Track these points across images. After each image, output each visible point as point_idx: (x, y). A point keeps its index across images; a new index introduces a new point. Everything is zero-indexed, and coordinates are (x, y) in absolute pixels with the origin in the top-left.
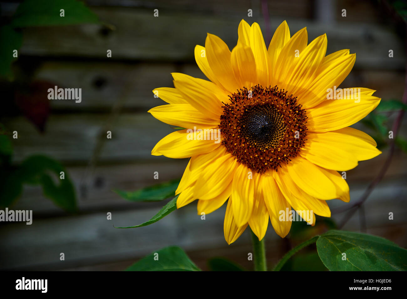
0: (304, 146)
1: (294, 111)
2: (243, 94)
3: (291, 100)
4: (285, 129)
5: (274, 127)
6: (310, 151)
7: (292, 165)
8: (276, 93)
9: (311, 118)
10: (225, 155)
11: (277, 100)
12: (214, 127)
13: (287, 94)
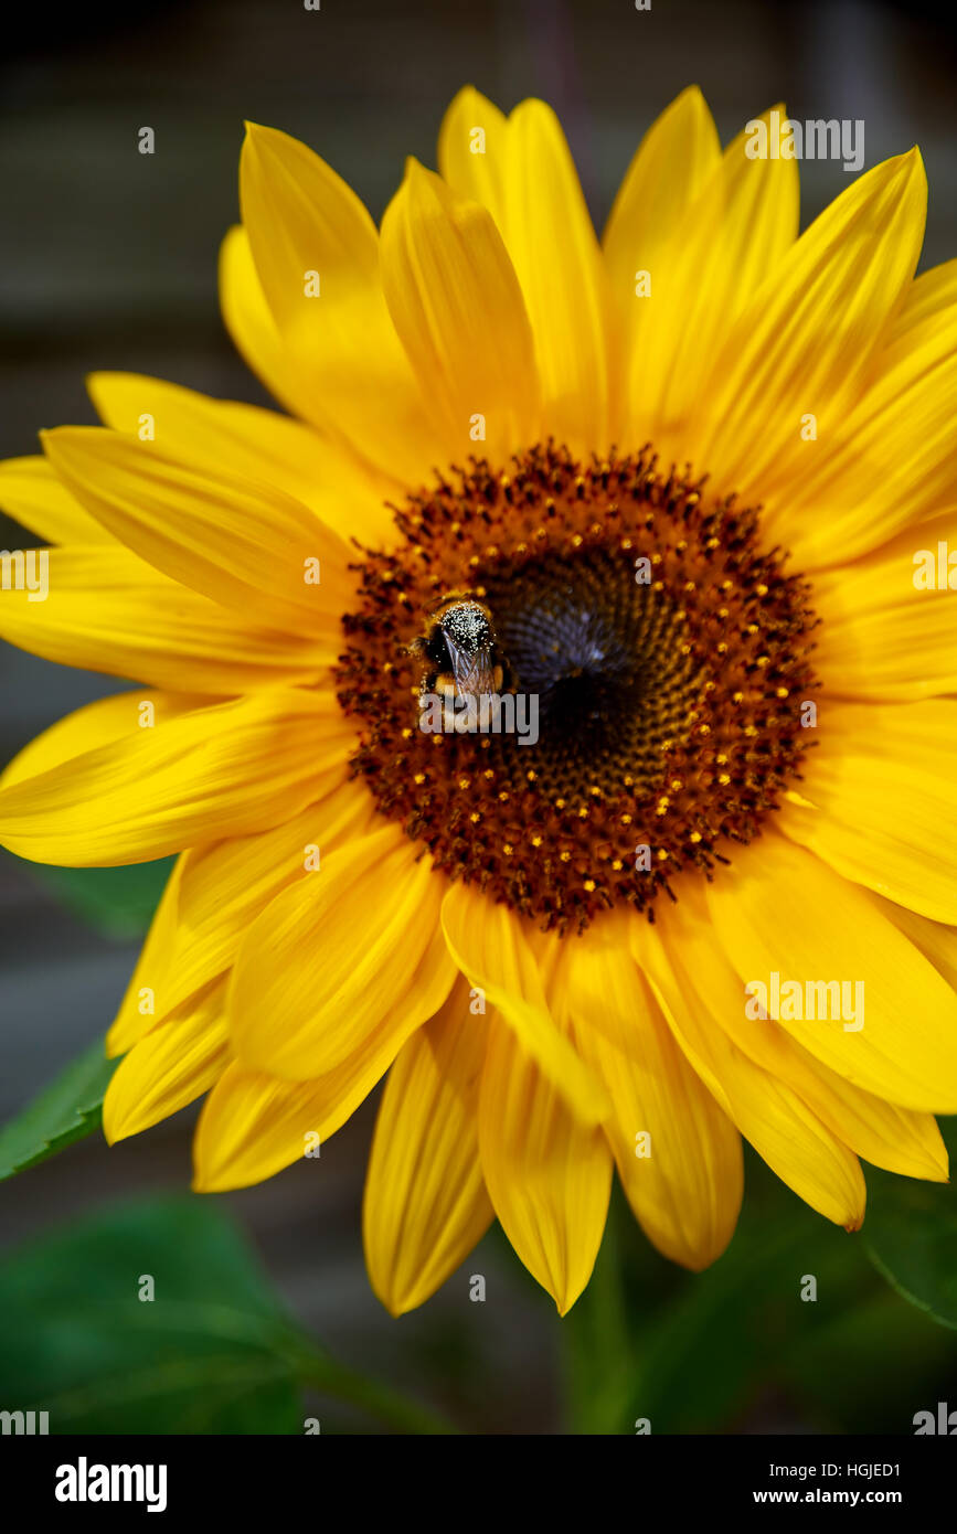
0: (800, 778)
1: (747, 582)
2: (468, 494)
3: (730, 524)
4: (695, 683)
5: (637, 677)
6: (836, 807)
7: (733, 882)
8: (649, 486)
9: (841, 621)
10: (367, 831)
11: (649, 525)
12: (310, 679)
13: (709, 490)
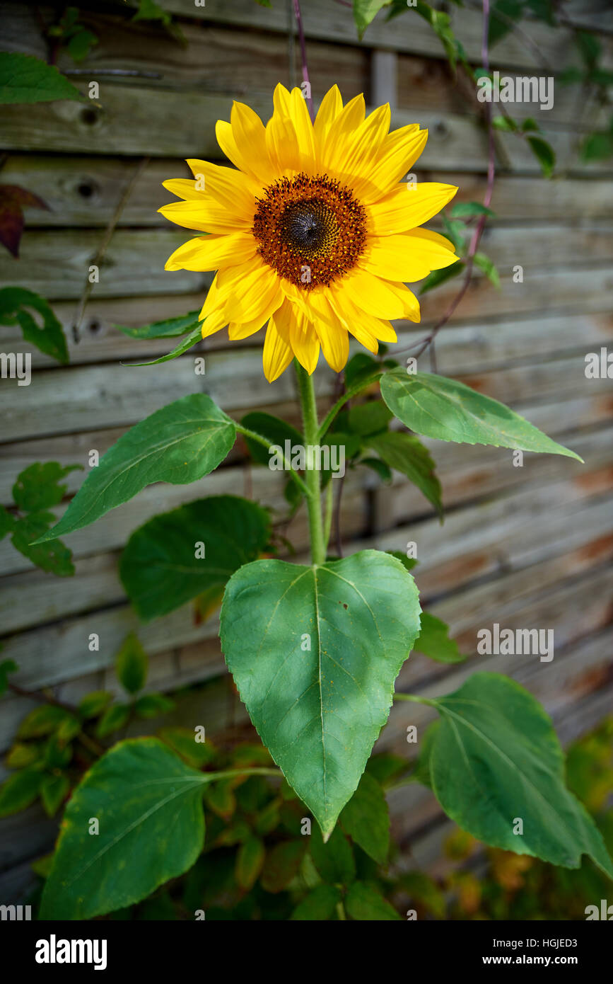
0: (362, 253)
1: (350, 207)
2: (283, 186)
3: (346, 194)
4: (338, 231)
5: (324, 230)
6: (370, 260)
7: (348, 278)
8: (326, 184)
9: (371, 217)
10: (262, 266)
11: (327, 193)
12: (246, 231)
13: (340, 186)
